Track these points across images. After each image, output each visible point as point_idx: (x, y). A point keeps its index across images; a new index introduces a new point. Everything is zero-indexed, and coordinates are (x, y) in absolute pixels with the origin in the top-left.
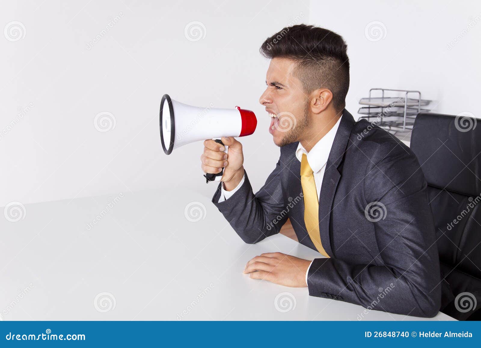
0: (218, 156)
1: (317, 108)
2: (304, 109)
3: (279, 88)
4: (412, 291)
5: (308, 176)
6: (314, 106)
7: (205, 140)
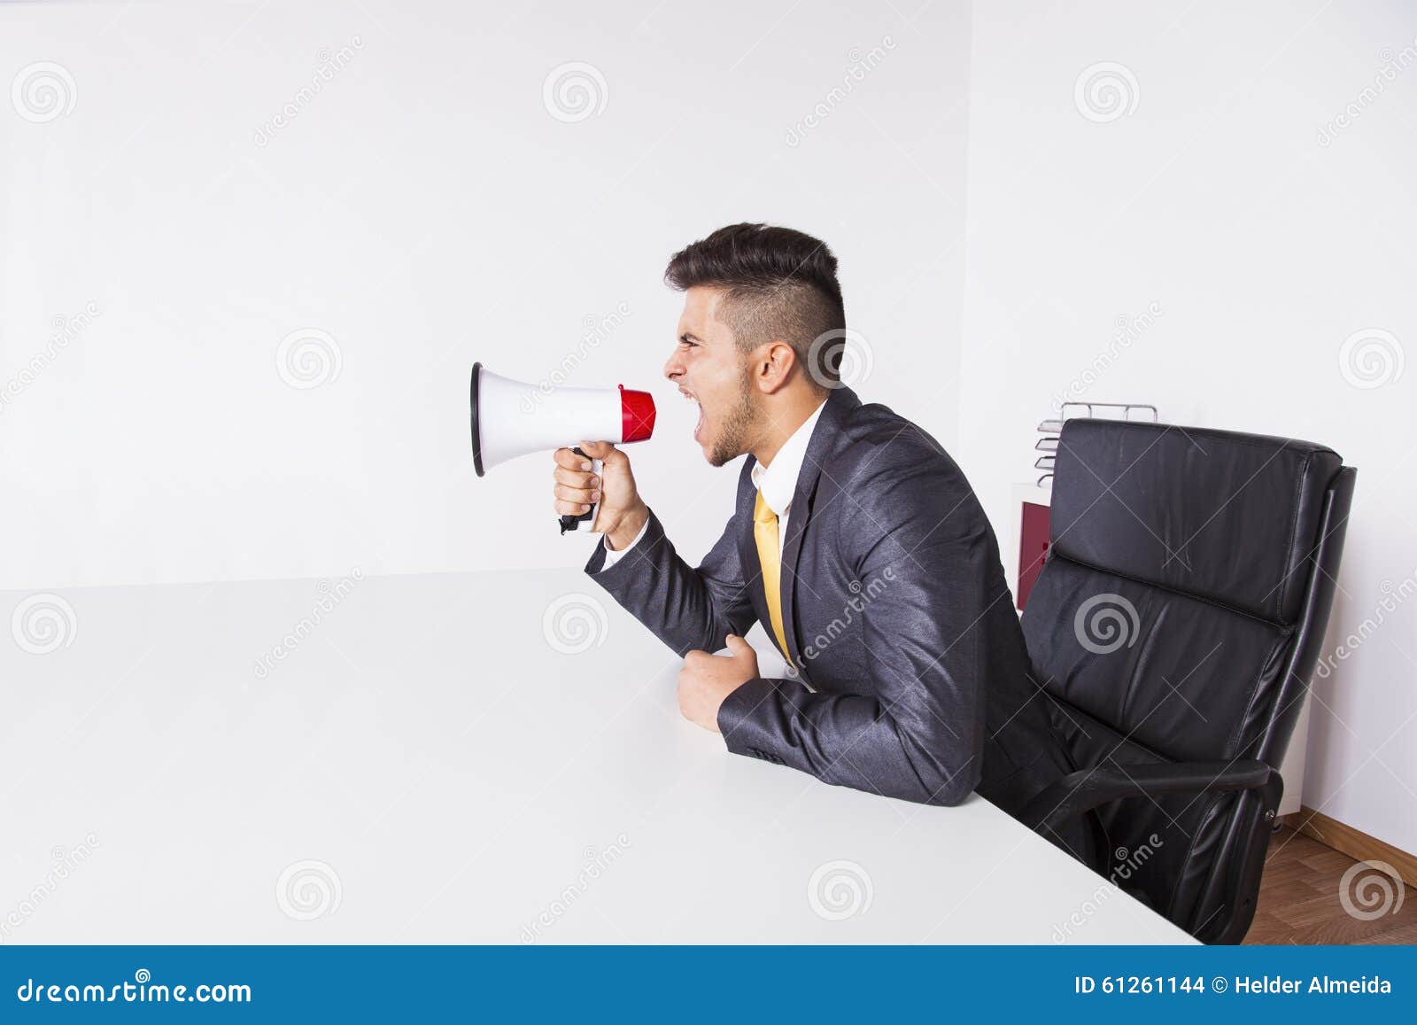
0: (578, 480)
1: (766, 381)
2: (739, 383)
3: (692, 344)
4: (904, 750)
5: (765, 521)
6: (763, 378)
7: (555, 450)
